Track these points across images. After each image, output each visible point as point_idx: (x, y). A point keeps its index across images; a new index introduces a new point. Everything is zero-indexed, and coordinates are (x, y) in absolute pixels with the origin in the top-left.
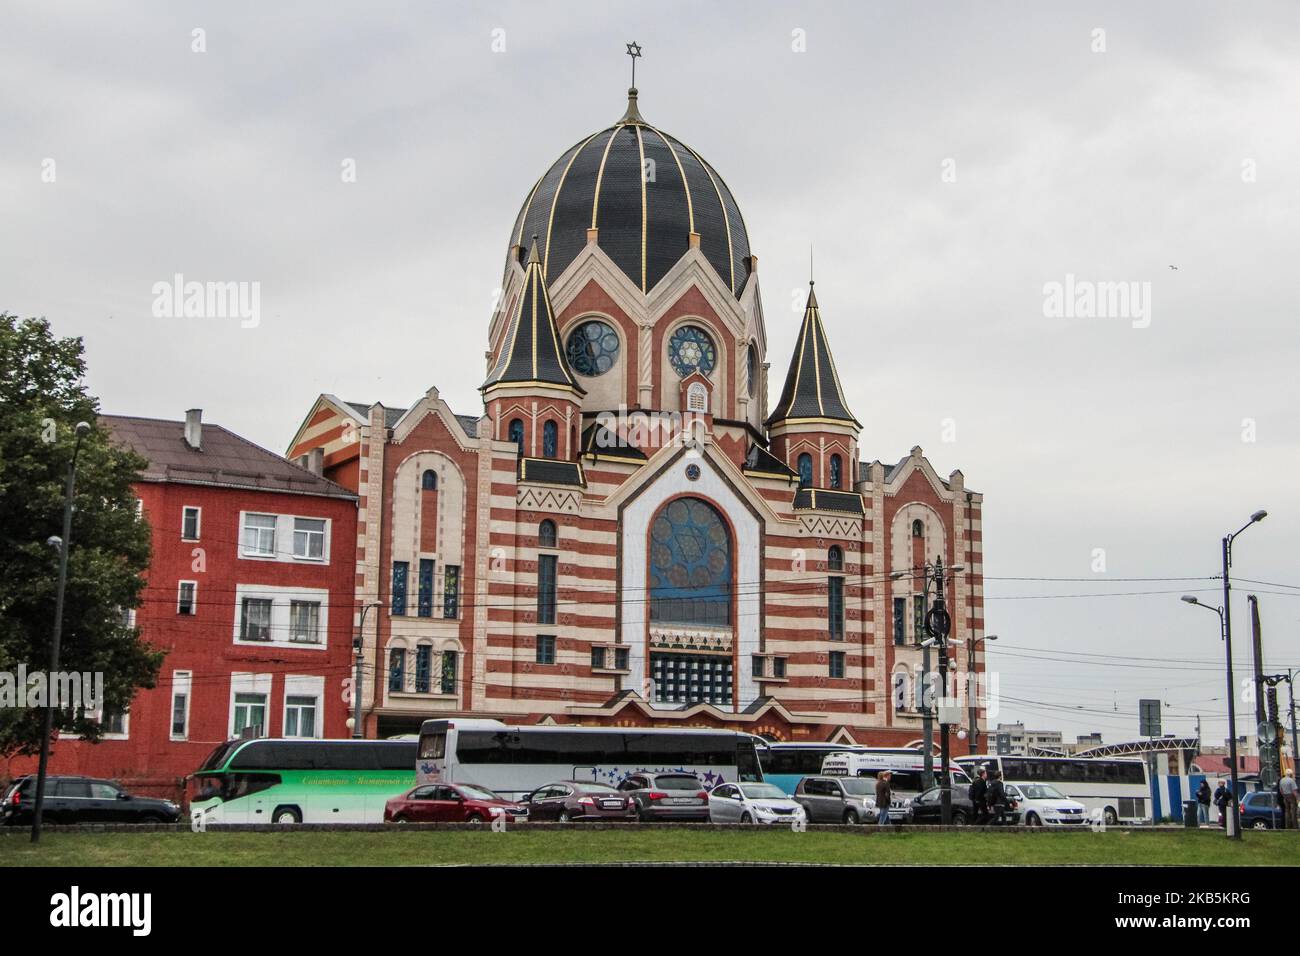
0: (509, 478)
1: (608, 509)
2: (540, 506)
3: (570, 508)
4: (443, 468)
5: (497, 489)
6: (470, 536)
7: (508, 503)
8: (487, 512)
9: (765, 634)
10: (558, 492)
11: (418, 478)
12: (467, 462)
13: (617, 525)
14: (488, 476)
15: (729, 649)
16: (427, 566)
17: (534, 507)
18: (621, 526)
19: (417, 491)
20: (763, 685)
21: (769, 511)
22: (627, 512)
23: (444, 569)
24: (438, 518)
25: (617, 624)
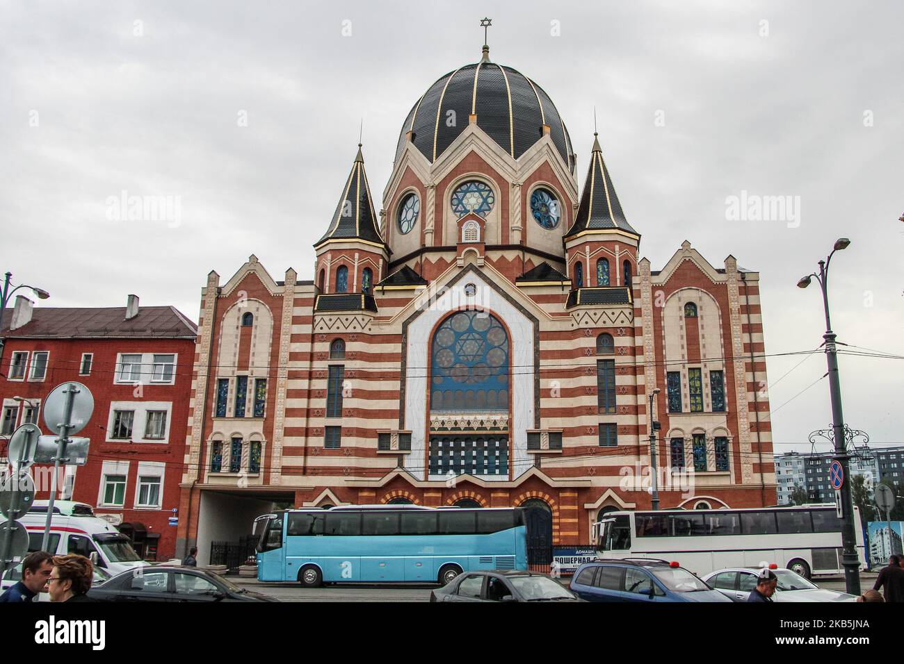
0: (307, 311)
1: (393, 327)
2: (330, 329)
3: (355, 328)
4: (258, 309)
5: (297, 320)
6: (274, 355)
7: (306, 329)
8: (288, 337)
9: (539, 413)
10: (345, 317)
11: (238, 319)
12: (275, 304)
13: (402, 338)
14: (290, 311)
15: (505, 429)
16: (242, 380)
17: (326, 330)
18: (406, 338)
19: (237, 328)
20: (538, 457)
21: (541, 312)
22: (411, 327)
23: (254, 382)
24: (252, 345)
25: (400, 414)
